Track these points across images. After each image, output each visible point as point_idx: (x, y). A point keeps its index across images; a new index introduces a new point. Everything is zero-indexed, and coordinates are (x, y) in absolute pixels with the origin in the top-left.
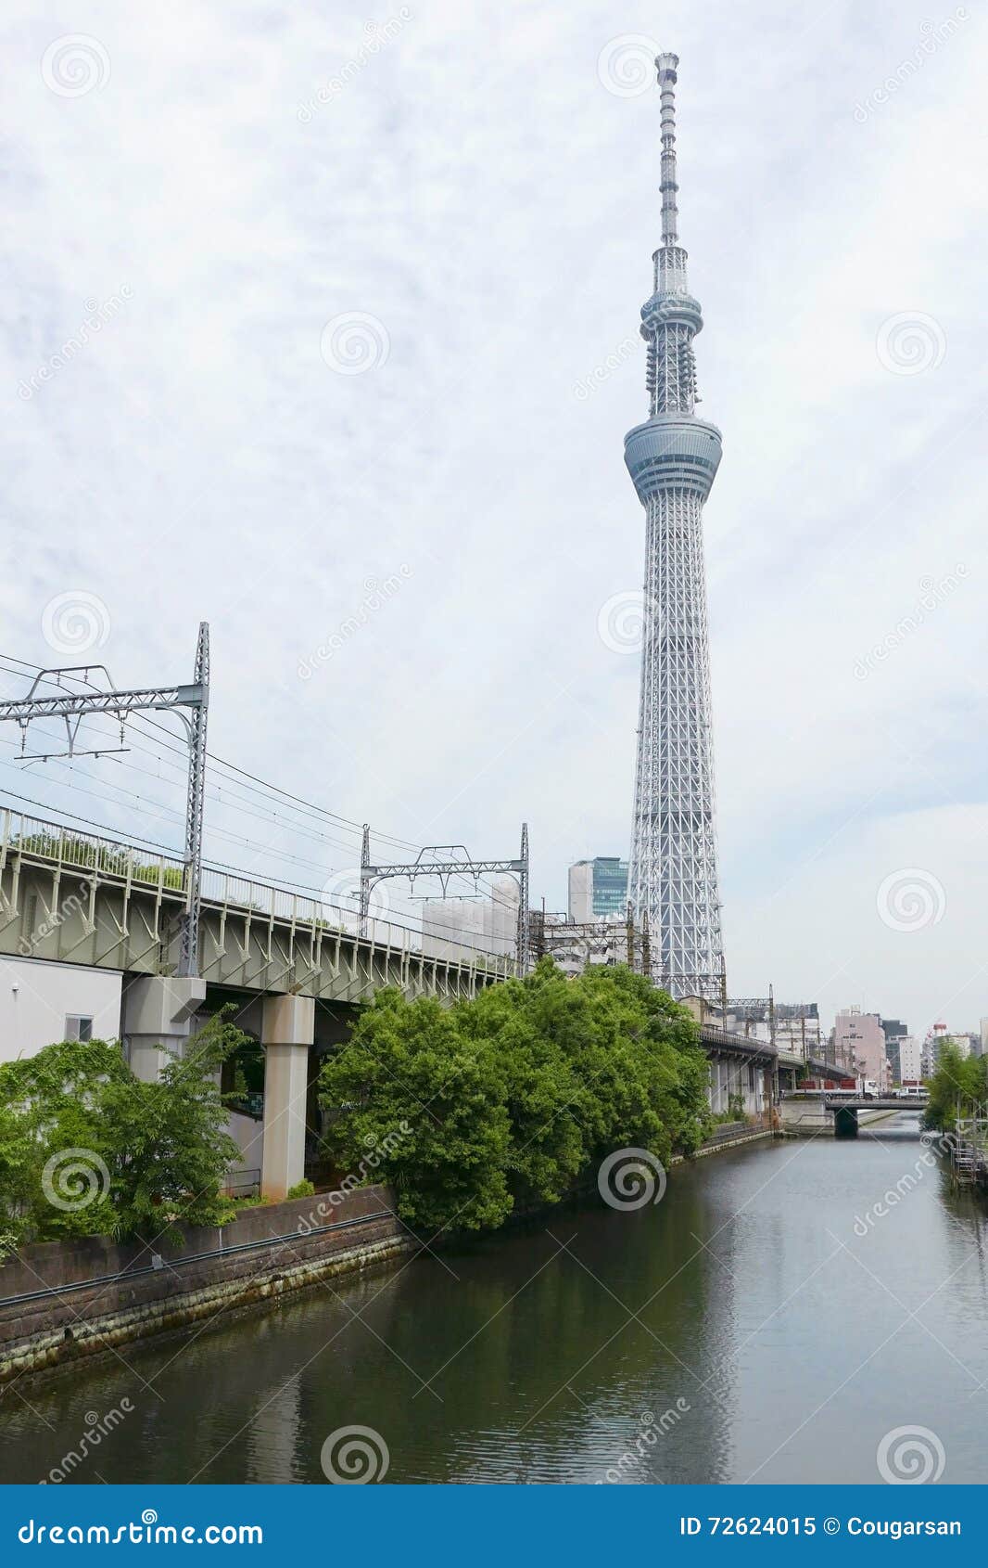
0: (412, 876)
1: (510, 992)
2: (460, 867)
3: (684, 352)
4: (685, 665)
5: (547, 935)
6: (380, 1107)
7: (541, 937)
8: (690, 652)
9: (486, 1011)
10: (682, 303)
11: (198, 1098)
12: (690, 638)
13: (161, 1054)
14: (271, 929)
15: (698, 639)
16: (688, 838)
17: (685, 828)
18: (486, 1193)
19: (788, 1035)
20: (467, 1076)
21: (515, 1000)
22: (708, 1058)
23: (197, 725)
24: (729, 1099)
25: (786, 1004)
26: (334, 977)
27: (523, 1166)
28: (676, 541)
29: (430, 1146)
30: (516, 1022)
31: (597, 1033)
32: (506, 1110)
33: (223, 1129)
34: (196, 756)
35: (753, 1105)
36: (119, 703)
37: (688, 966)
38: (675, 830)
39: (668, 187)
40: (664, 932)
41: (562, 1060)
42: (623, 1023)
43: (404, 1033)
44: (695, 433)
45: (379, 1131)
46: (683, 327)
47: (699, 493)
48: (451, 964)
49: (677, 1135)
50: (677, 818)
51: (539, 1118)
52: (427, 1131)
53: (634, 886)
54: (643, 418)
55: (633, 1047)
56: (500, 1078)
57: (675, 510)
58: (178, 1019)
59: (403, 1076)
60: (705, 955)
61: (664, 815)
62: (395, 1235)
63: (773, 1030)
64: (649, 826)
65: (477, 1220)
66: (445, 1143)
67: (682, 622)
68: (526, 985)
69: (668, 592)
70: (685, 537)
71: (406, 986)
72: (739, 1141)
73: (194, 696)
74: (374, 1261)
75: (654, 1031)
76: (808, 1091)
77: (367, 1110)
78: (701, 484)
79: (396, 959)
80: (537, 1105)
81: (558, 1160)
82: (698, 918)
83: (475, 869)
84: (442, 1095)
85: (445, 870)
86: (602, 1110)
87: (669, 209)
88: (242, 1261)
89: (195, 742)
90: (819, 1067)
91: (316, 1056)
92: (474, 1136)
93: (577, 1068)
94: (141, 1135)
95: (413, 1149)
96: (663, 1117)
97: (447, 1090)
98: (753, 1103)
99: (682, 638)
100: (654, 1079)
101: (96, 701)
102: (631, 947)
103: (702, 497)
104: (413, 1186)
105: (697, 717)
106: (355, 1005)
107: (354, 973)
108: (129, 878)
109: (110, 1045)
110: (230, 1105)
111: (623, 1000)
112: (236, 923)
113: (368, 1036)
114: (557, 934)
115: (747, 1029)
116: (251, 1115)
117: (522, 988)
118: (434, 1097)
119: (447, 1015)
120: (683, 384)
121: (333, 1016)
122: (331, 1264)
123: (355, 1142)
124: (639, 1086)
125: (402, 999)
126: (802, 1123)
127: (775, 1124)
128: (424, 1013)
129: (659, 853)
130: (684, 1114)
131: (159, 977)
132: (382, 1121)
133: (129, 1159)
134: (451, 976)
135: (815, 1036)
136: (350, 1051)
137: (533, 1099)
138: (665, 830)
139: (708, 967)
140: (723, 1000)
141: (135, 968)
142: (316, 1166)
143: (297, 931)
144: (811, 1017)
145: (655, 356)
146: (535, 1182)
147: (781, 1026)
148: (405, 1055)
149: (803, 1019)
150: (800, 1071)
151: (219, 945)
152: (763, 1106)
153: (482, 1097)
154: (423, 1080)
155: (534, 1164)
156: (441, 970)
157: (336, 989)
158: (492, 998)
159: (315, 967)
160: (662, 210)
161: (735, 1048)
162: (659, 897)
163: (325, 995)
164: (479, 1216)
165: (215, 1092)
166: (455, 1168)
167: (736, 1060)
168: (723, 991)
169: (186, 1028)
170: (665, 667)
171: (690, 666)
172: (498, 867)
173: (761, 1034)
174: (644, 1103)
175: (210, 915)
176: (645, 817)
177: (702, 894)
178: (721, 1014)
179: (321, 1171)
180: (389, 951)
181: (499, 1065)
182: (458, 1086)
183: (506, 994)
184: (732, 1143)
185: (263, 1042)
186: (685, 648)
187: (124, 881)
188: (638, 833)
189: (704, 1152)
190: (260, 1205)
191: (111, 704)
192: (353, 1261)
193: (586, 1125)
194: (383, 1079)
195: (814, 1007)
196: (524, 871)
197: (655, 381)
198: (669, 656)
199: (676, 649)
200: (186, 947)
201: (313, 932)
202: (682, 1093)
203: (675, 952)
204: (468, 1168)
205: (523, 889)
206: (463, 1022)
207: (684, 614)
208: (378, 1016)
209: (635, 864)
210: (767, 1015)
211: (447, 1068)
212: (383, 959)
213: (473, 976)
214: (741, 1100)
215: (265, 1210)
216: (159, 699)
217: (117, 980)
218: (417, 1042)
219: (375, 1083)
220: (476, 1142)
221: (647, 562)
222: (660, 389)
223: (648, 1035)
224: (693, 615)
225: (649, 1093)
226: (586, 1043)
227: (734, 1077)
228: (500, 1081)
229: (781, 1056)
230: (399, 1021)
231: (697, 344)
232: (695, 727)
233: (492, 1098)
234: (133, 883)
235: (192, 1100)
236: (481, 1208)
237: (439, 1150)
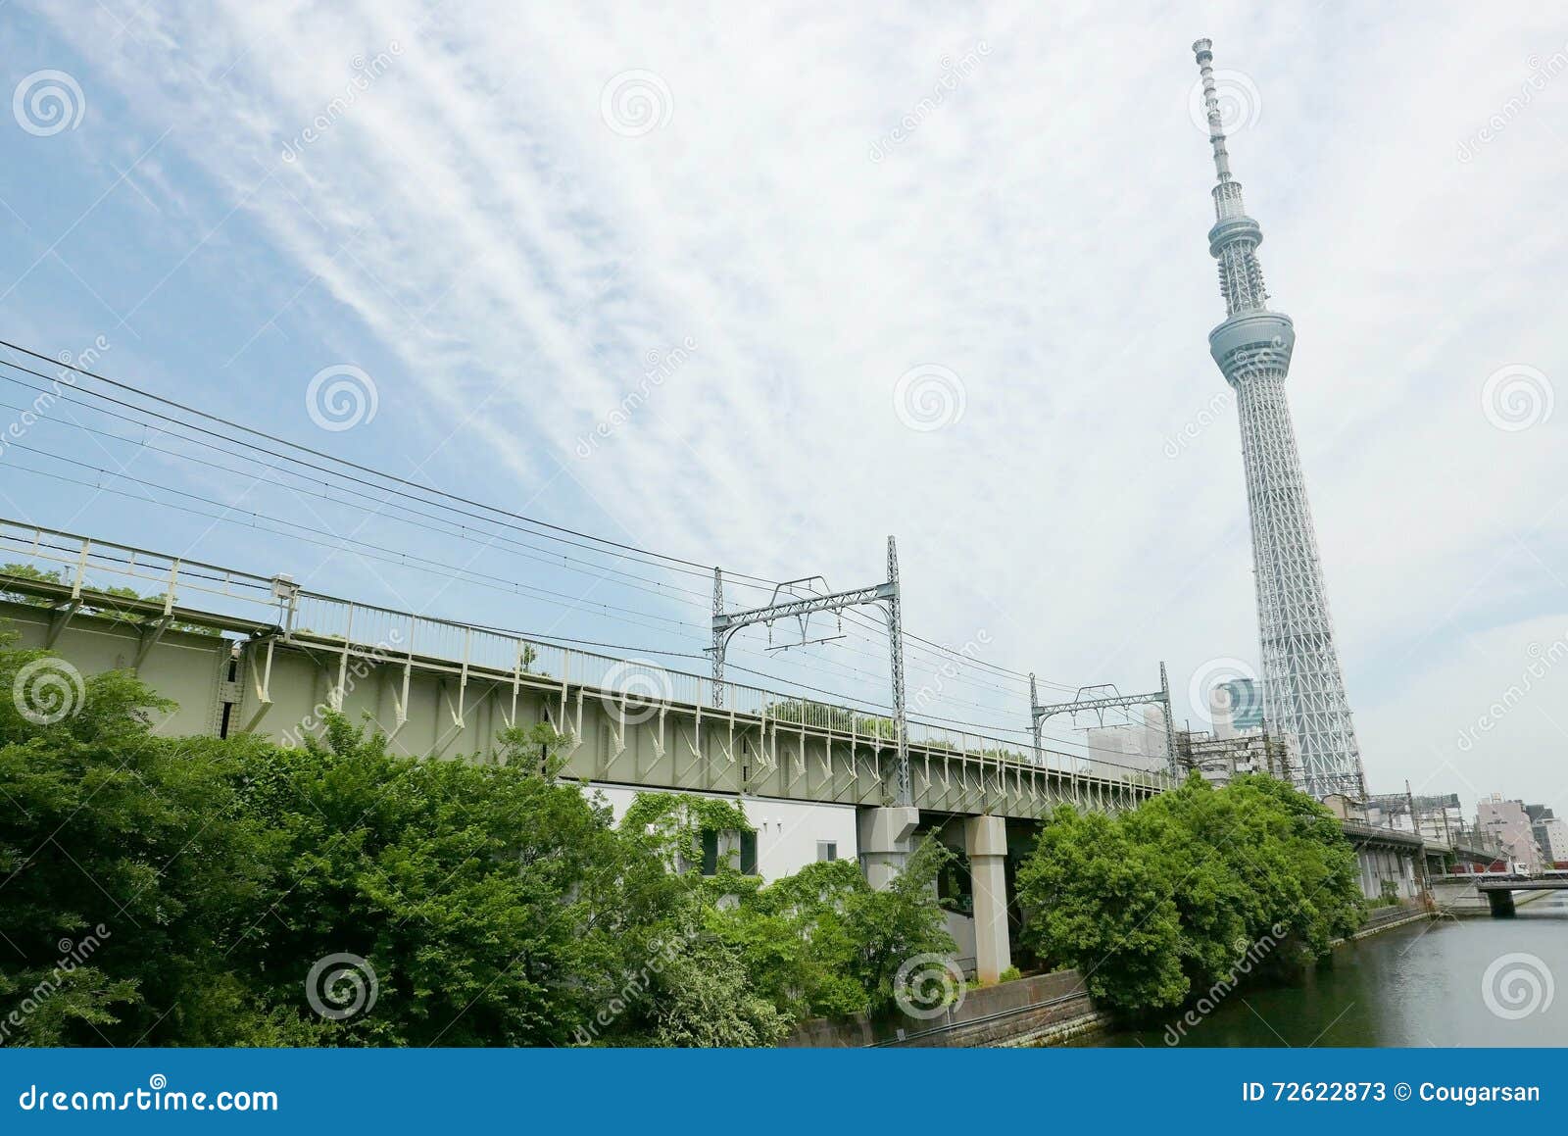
0: (1074, 712)
1: (1167, 802)
2: (1112, 702)
3: (1250, 261)
4: (1288, 511)
5: (1194, 750)
6: (1067, 904)
7: (1189, 754)
8: (1291, 500)
9: (1146, 819)
10: (1242, 224)
11: (920, 903)
12: (1289, 489)
13: (889, 868)
14: (965, 764)
15: (1296, 489)
16: (1311, 656)
17: (1308, 649)
18: (1165, 976)
19: (1432, 825)
20: (1137, 876)
21: (1171, 809)
22: (1355, 850)
23: (893, 613)
24: (1382, 885)
25: (1426, 796)
26: (1019, 799)
27: (1195, 952)
28: (1265, 411)
29: (1111, 936)
30: (1175, 829)
31: (1246, 833)
32: (1174, 904)
33: (943, 927)
34: (895, 637)
35: (1407, 888)
36: (835, 602)
37: (1328, 768)
38: (1299, 650)
39: (1217, 139)
40: (1301, 739)
41: (1218, 859)
42: (1270, 824)
43: (1080, 843)
44: (1267, 323)
45: (1068, 924)
46: (1245, 242)
47: (1279, 371)
48: (1113, 782)
49: (1334, 920)
50: (1299, 641)
51: (1205, 910)
52: (1107, 924)
53: (1269, 702)
54: (1223, 318)
55: (1281, 844)
56: (1166, 876)
57: (1262, 388)
58: (899, 840)
59: (1084, 878)
60: (1343, 757)
61: (1287, 639)
62: (1092, 1012)
63: (1416, 821)
64: (1275, 650)
65: (1159, 999)
66: (1125, 933)
67: (1280, 477)
68: (1179, 797)
69: (1264, 453)
70: (1273, 408)
71: (1077, 803)
72: (1397, 923)
73: (889, 592)
74: (1075, 1034)
75: (1300, 829)
76: (1458, 875)
77: (1054, 908)
78: (1280, 363)
79: (1066, 781)
80: (1201, 898)
81: (1225, 945)
82: (1331, 725)
83: (1124, 702)
84: (1117, 892)
85: (1099, 705)
86: (1260, 901)
87: (1220, 154)
88: (968, 1034)
89: (893, 627)
90: (1467, 853)
91: (1011, 864)
92: (1148, 927)
93: (1232, 865)
94: (880, 934)
95: (1098, 939)
96: (1317, 904)
97: (1121, 888)
98: (1406, 890)
99: (1282, 489)
100: (1305, 872)
101: (818, 602)
102: (1270, 757)
103: (1283, 373)
104: (1101, 971)
105: (1305, 554)
106: (1038, 821)
107: (1034, 795)
108: (854, 733)
109: (851, 863)
110: (947, 907)
111: (1267, 803)
112: (936, 762)
113: (1051, 845)
114: (1202, 750)
115: (1391, 821)
116: (964, 914)
117: (1176, 800)
118: (1110, 895)
119: (1115, 826)
120: (1253, 286)
121: (1021, 830)
122: (1040, 1037)
123: (1049, 934)
124: (1291, 879)
125: (1076, 815)
126: (1456, 905)
127: (1430, 907)
128: (1094, 825)
129: (1288, 671)
130: (1337, 902)
131: (883, 808)
132: (1070, 915)
133: (872, 951)
134: (1112, 792)
135: (1459, 824)
136: (1038, 859)
137: (1197, 894)
138: (1290, 651)
139: (1348, 767)
140: (1364, 795)
141: (865, 802)
142: (1020, 953)
143: (985, 765)
144: (1453, 806)
145: (1225, 269)
146: (1207, 965)
147: (1424, 816)
148: (1083, 860)
149: (1443, 809)
150: (1448, 857)
151: (926, 780)
152: (1416, 890)
153: (1152, 894)
154: (1100, 880)
155: (1205, 950)
156: (1105, 788)
157: (1022, 808)
158: (1151, 809)
159: (1002, 792)
160: (1216, 156)
161: (1379, 839)
162: (1293, 709)
163: (1012, 814)
164: (1160, 995)
165: (935, 897)
166: (1135, 954)
167: (1382, 849)
168: (1361, 789)
169: (906, 847)
170: (1270, 516)
171: (1292, 512)
172: (1143, 699)
173: (1405, 825)
174: (1298, 894)
175: (916, 758)
176: (1270, 642)
177: (1331, 704)
178: (1363, 808)
179: (1024, 957)
180: (1060, 775)
181: (1163, 866)
182: (1130, 886)
183: (1162, 805)
184: (1390, 925)
185: (967, 854)
186: (1286, 497)
187: (851, 736)
188: (1265, 656)
189: (1363, 934)
190: (978, 988)
191: (830, 603)
192: (1057, 1035)
193: (1247, 914)
194: (1066, 881)
195: (1454, 797)
196: (1165, 701)
197: (1228, 289)
198: (1272, 506)
199: (1278, 499)
200: (901, 783)
201: (998, 764)
202: (1333, 883)
203: (1314, 755)
204: (1146, 954)
205: (1167, 715)
206: (1128, 830)
207: (1281, 470)
208: (1057, 829)
209: (1267, 682)
210: (1407, 808)
211: (1118, 871)
212: (1055, 782)
213: (1133, 791)
214: (1393, 886)
215: (982, 993)
216: (861, 596)
217: (852, 812)
218: (1092, 849)
219: (1062, 885)
220: (1150, 932)
221: (1242, 432)
222: (1233, 294)
223: (1295, 833)
224: (1288, 470)
225: (1302, 883)
226: (1238, 843)
227: (1383, 866)
228: (1166, 880)
229: (1426, 845)
230: (1074, 832)
231: (1260, 253)
232: (1304, 562)
233: (1161, 894)
234: (857, 737)
235: (915, 905)
236: (1163, 989)
237: (1119, 939)
